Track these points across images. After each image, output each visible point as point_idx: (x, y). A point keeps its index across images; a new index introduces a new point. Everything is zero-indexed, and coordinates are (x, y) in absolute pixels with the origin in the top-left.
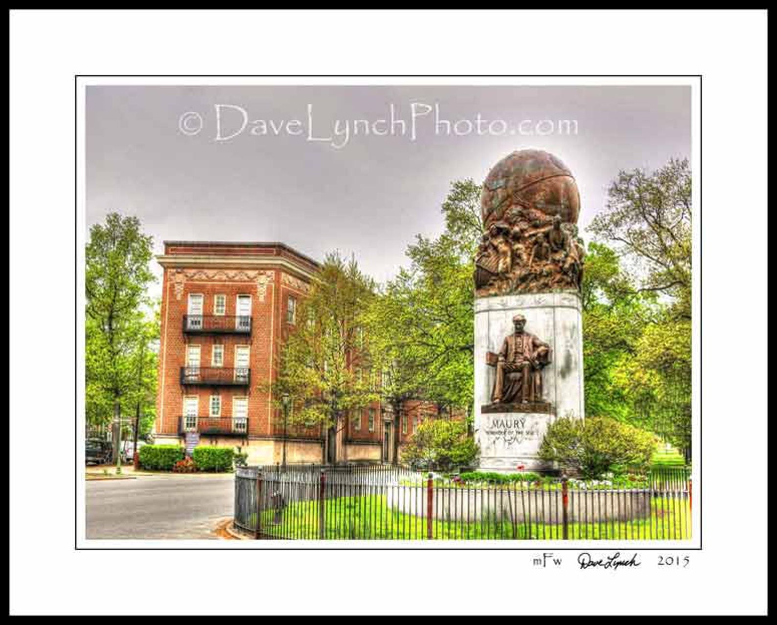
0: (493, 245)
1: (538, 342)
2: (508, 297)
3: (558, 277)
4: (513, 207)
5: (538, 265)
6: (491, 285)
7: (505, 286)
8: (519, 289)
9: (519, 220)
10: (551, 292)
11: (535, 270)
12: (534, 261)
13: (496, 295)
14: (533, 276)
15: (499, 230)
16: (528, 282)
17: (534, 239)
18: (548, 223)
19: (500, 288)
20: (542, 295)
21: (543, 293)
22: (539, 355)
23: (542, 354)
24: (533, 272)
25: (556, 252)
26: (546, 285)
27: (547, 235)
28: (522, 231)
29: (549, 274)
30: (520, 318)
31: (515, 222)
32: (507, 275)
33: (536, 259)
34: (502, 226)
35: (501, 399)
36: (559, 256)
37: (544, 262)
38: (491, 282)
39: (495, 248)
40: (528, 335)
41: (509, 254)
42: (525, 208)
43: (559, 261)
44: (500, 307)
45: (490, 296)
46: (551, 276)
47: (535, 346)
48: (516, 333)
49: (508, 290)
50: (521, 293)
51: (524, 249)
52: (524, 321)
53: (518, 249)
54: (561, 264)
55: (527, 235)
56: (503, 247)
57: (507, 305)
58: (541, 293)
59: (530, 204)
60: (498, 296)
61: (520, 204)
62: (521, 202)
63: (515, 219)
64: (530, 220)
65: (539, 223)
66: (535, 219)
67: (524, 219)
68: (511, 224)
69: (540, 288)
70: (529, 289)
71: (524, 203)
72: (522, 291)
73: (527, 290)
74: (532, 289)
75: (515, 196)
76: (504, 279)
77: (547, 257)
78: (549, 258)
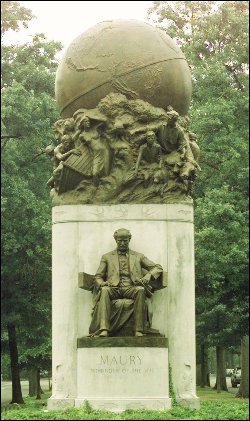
0: (83, 140)
1: (148, 263)
2: (106, 207)
3: (171, 184)
4: (112, 94)
5: (146, 169)
6: (82, 189)
7: (101, 191)
8: (121, 196)
9: (120, 112)
10: (162, 202)
12: (141, 164)
13: (88, 202)
14: (140, 181)
15: (93, 122)
16: (133, 188)
18: (160, 118)
19: (93, 194)
20: (150, 205)
21: (153, 203)
22: (152, 277)
23: (156, 277)
25: (167, 153)
26: (156, 194)
27: (157, 132)
28: (126, 126)
29: (162, 181)
30: (124, 233)
31: (116, 114)
33: (144, 162)
34: (97, 118)
35: (109, 332)
36: (174, 158)
37: (154, 165)
38: (81, 186)
39: (87, 144)
40: (134, 253)
41: (107, 153)
42: (129, 97)
43: (173, 166)
44: (95, 218)
45: (80, 202)
46: (164, 183)
47: (145, 266)
48: (118, 250)
49: (106, 197)
50: (123, 201)
52: (130, 237)
53: (120, 149)
54: (176, 169)
55: (132, 132)
56: (97, 145)
57: (104, 215)
58: (149, 203)
59: (137, 94)
60: (91, 204)
61: (123, 92)
62: (124, 90)
63: (116, 111)
64: (136, 114)
65: (147, 117)
66: (142, 113)
67: (128, 111)
68: (110, 116)
69: (148, 197)
70: (134, 197)
71: (129, 91)
72: (125, 199)
73: (131, 198)
74: (137, 198)
75: (116, 82)
76: (100, 183)
77: (157, 160)
78: (159, 161)
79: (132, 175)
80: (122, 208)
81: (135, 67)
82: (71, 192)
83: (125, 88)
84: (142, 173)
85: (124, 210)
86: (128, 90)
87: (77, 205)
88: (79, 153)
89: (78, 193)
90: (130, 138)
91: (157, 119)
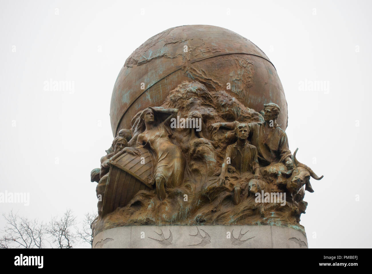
0: (143, 142)
2: (174, 229)
4: (186, 83)
6: (138, 204)
7: (167, 208)
8: (199, 214)
9: (198, 102)
10: (263, 223)
11: (232, 185)
13: (147, 223)
14: (228, 194)
16: (217, 203)
17: (228, 134)
19: (156, 211)
20: (245, 228)
21: (250, 224)
24: (227, 186)
25: (265, 165)
26: (254, 211)
31: (193, 104)
32: (173, 190)
33: (233, 168)
37: (248, 175)
38: (138, 198)
39: (149, 145)
42: (209, 86)
43: (275, 175)
45: (135, 223)
49: (175, 215)
50: (201, 222)
51: (210, 146)
57: (173, 242)
58: (243, 224)
59: (220, 84)
60: (152, 225)
61: (201, 80)
62: (202, 78)
63: (191, 99)
64: (219, 107)
65: (235, 112)
66: (229, 105)
67: (208, 103)
68: (183, 108)
69: (241, 215)
70: (218, 217)
71: (208, 80)
72: (205, 219)
73: (215, 217)
74: (224, 217)
75: (191, 68)
76: (167, 196)
77: (252, 168)
78: (255, 169)
79: (216, 181)
80: (201, 232)
81: (217, 53)
82: (122, 209)
83: (203, 76)
84: (231, 182)
85: (204, 235)
86: (207, 78)
87: (130, 227)
88: (136, 152)
89: (132, 209)
90: (211, 133)
91: (249, 118)
